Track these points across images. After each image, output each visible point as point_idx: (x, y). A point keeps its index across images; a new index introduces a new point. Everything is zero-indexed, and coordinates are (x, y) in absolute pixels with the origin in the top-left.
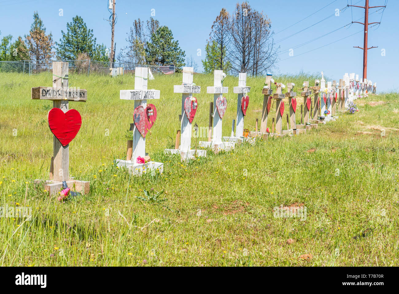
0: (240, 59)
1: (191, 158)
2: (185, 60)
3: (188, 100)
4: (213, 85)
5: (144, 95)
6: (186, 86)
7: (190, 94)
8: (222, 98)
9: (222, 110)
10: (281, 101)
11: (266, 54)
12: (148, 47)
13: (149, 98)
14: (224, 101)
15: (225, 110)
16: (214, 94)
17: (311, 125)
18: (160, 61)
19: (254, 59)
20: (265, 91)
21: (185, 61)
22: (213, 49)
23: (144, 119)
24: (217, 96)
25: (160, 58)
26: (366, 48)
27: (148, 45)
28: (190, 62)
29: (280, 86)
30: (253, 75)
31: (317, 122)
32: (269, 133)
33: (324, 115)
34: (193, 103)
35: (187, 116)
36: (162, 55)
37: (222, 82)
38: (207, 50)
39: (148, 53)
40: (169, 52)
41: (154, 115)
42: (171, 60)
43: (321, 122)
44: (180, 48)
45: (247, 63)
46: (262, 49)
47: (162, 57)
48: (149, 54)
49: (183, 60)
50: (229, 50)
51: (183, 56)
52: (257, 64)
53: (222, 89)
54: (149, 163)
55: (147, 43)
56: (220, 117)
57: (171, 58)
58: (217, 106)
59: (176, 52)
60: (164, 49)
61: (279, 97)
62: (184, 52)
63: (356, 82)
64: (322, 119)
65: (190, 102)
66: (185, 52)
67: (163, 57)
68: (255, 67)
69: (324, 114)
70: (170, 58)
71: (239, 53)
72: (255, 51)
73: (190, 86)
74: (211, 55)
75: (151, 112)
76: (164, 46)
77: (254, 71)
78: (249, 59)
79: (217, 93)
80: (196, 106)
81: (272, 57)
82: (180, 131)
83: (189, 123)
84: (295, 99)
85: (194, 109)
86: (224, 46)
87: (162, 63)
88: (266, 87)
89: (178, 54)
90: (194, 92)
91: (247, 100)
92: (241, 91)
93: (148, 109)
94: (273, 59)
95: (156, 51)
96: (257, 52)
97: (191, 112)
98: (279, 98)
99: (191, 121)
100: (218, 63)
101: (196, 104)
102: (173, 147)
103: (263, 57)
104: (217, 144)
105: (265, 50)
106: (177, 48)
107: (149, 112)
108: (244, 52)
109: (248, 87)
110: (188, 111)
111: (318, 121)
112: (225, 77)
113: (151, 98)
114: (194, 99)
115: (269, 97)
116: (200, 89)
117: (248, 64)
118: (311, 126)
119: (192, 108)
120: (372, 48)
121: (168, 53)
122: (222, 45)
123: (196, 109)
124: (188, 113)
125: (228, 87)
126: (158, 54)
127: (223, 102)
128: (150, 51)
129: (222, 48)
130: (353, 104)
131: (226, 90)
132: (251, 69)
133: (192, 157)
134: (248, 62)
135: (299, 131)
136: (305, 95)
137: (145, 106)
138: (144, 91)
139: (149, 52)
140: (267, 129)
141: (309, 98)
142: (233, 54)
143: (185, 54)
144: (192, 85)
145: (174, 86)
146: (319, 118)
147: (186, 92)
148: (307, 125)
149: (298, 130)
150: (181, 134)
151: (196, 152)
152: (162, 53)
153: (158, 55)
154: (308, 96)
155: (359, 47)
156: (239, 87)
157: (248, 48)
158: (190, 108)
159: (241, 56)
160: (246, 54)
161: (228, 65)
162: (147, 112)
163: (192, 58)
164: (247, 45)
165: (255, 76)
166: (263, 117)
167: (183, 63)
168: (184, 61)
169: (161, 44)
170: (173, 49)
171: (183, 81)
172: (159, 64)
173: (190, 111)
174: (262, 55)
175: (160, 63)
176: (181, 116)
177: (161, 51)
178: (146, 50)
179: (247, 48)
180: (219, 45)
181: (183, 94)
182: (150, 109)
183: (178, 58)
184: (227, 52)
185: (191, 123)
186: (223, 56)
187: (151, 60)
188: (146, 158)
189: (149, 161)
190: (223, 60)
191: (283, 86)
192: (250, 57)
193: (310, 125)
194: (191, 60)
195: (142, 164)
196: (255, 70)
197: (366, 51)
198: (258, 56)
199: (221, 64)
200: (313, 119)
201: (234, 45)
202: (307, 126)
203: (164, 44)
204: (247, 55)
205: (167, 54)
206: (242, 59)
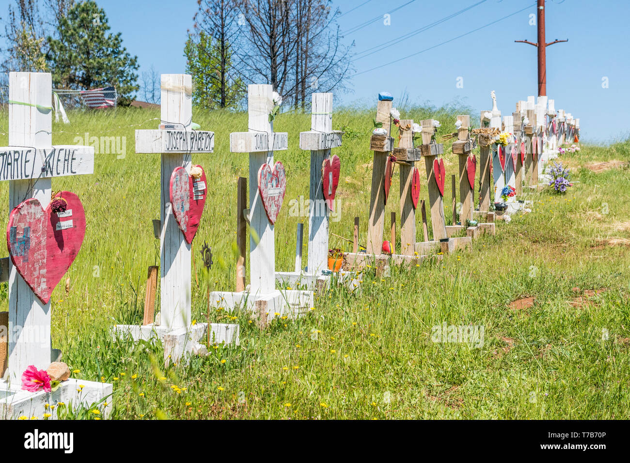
0: (264, 73)
1: (196, 352)
2: (137, 76)
3: (181, 174)
4: (245, 129)
5: (39, 165)
6: (173, 131)
7: (184, 156)
8: (272, 164)
9: (273, 198)
10: (413, 169)
11: (324, 61)
12: (52, 49)
13: (60, 172)
14: (277, 172)
15: (281, 199)
16: (251, 154)
17: (479, 225)
18: (79, 82)
19: (297, 73)
20: (378, 143)
21: (138, 79)
22: (202, 49)
23: (44, 243)
24: (257, 158)
25: (80, 73)
26: (542, 44)
27: (51, 45)
28: (151, 81)
29: (408, 128)
30: (296, 108)
31: (489, 218)
32: (391, 255)
33: (502, 199)
34: (194, 182)
35: (179, 223)
36: (84, 67)
37: (271, 118)
38: (189, 52)
39: (53, 62)
40: (100, 60)
41: (75, 226)
42: (105, 78)
43: (498, 216)
44: (125, 49)
45: (282, 81)
46: (315, 49)
47: (83, 71)
48: (53, 65)
49: (134, 78)
50: (239, 52)
51: (135, 68)
52: (303, 82)
53: (271, 139)
54: (64, 384)
55: (50, 39)
56: (270, 221)
57: (106, 74)
58: (262, 189)
59: (117, 59)
60: (88, 53)
61: (409, 157)
62: (136, 58)
63: (550, 116)
64: (500, 209)
65: (185, 179)
66: (138, 60)
67: (88, 71)
68: (300, 89)
69: (500, 197)
70: (104, 74)
71: (262, 58)
72: (298, 55)
73: (184, 131)
74: (199, 65)
75: (66, 219)
76: (88, 47)
77: (297, 99)
78: (285, 73)
79: (258, 150)
80: (204, 192)
81: (338, 66)
82: (157, 268)
83: (183, 243)
84: (442, 160)
85: (197, 201)
86: (226, 43)
87: (84, 84)
88: (380, 131)
89: (122, 64)
90: (196, 149)
91: (335, 169)
92: (320, 142)
93: (57, 208)
94: (339, 71)
95: (70, 57)
96: (304, 56)
97: (191, 209)
98: (408, 160)
99: (191, 236)
100: (213, 83)
101: (202, 186)
102: (136, 316)
103: (317, 67)
104: (264, 300)
105: (321, 51)
106: (119, 51)
107: (58, 220)
108: (273, 56)
109: (336, 131)
110: (181, 207)
111: (492, 215)
112: (280, 103)
113: (66, 174)
114: (197, 171)
115: (388, 157)
116: (213, 139)
117: (284, 84)
118: (480, 228)
119: (191, 198)
120: (555, 42)
121: (98, 62)
122: (223, 42)
123: (203, 201)
124: (182, 214)
125: (286, 133)
126: (75, 65)
127: (277, 176)
128: (57, 58)
129: (223, 47)
130: (562, 170)
131: (283, 141)
132: (290, 95)
133: (197, 347)
134: (285, 78)
135: (454, 243)
136: (464, 150)
137: (44, 198)
138: (42, 148)
139: (55, 59)
140: (385, 243)
141: (472, 158)
142: (250, 62)
143: (137, 64)
144: (189, 130)
145: (137, 131)
146: (495, 207)
147: (175, 151)
148: (469, 226)
149: (452, 243)
150: (162, 279)
151: (207, 330)
152: (85, 62)
153: (74, 67)
154: (469, 152)
155: (528, 41)
156: (313, 132)
157: (282, 47)
158: (185, 198)
159: (268, 65)
160: (279, 60)
161: (239, 86)
162: (54, 220)
163: (153, 72)
164: (280, 41)
165: (300, 110)
166: (374, 212)
167: (134, 84)
168: (135, 81)
169: (81, 41)
170: (109, 52)
171: (164, 117)
172: (77, 87)
173: (187, 207)
174: (315, 62)
175: (80, 85)
176: (158, 224)
177: (81, 58)
178: (48, 57)
179: (280, 47)
180: (215, 42)
181: (163, 155)
182: (62, 208)
183: (122, 72)
184: (235, 56)
185: (189, 243)
186: (226, 67)
187: (59, 79)
188: (55, 369)
189: (63, 379)
190: (226, 75)
191: (417, 128)
192: (288, 68)
193: (476, 225)
194: (151, 77)
195: (42, 392)
196: (300, 97)
197: (542, 49)
198: (306, 64)
199: (223, 83)
200: (478, 210)
201: (250, 42)
202: (470, 228)
203: (89, 41)
204: (281, 63)
205: (95, 64)
206: (269, 73)
